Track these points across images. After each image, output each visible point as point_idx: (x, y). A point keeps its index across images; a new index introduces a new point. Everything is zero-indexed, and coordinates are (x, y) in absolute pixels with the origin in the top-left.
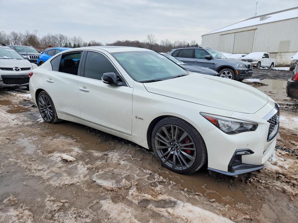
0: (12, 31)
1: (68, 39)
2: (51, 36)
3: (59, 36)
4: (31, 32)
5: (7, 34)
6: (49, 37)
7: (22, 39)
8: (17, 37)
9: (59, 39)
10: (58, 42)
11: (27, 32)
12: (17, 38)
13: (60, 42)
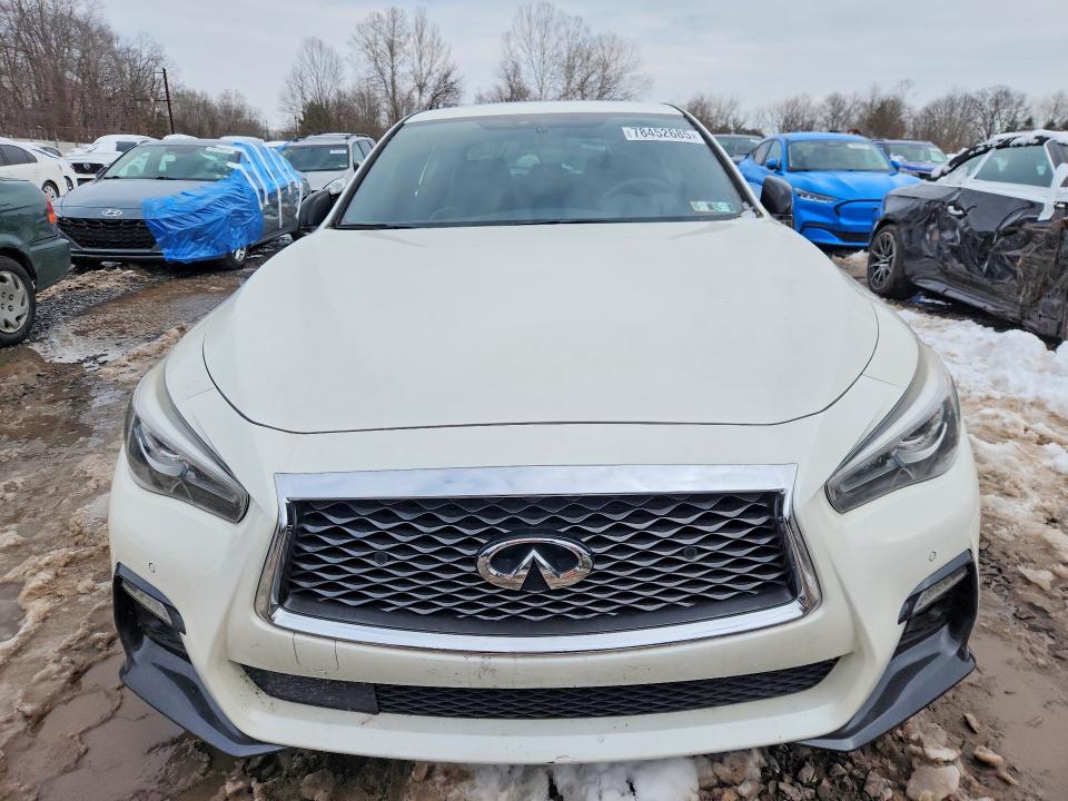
0: (830, 92)
1: (1026, 104)
2: (958, 97)
3: (991, 94)
4: (886, 92)
5: (813, 104)
6: (951, 104)
7: (855, 118)
8: (839, 111)
9: (989, 108)
10: (979, 120)
11: (875, 90)
12: (841, 114)
13: (989, 120)
